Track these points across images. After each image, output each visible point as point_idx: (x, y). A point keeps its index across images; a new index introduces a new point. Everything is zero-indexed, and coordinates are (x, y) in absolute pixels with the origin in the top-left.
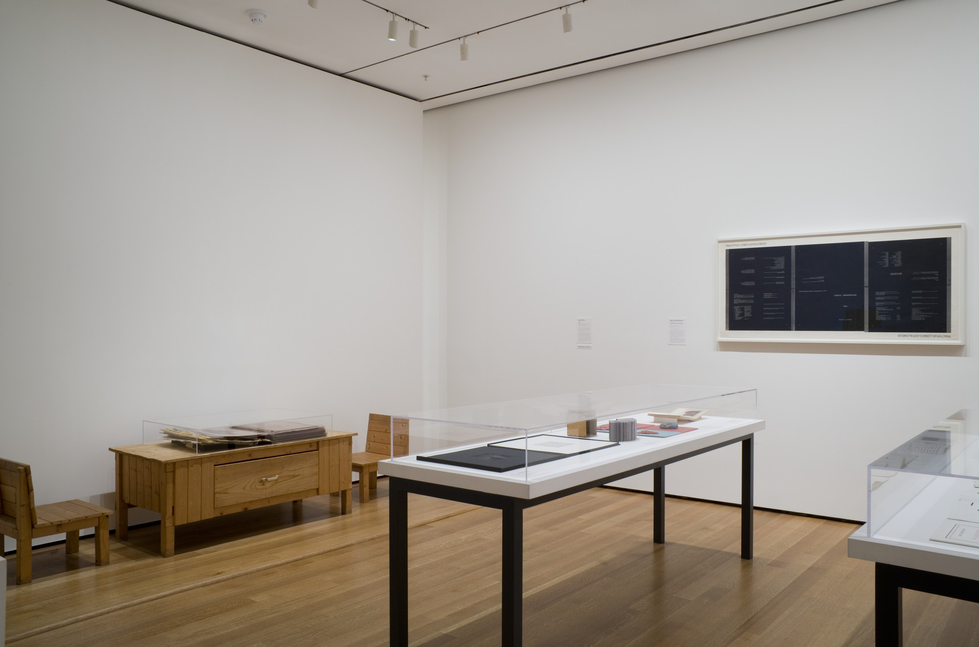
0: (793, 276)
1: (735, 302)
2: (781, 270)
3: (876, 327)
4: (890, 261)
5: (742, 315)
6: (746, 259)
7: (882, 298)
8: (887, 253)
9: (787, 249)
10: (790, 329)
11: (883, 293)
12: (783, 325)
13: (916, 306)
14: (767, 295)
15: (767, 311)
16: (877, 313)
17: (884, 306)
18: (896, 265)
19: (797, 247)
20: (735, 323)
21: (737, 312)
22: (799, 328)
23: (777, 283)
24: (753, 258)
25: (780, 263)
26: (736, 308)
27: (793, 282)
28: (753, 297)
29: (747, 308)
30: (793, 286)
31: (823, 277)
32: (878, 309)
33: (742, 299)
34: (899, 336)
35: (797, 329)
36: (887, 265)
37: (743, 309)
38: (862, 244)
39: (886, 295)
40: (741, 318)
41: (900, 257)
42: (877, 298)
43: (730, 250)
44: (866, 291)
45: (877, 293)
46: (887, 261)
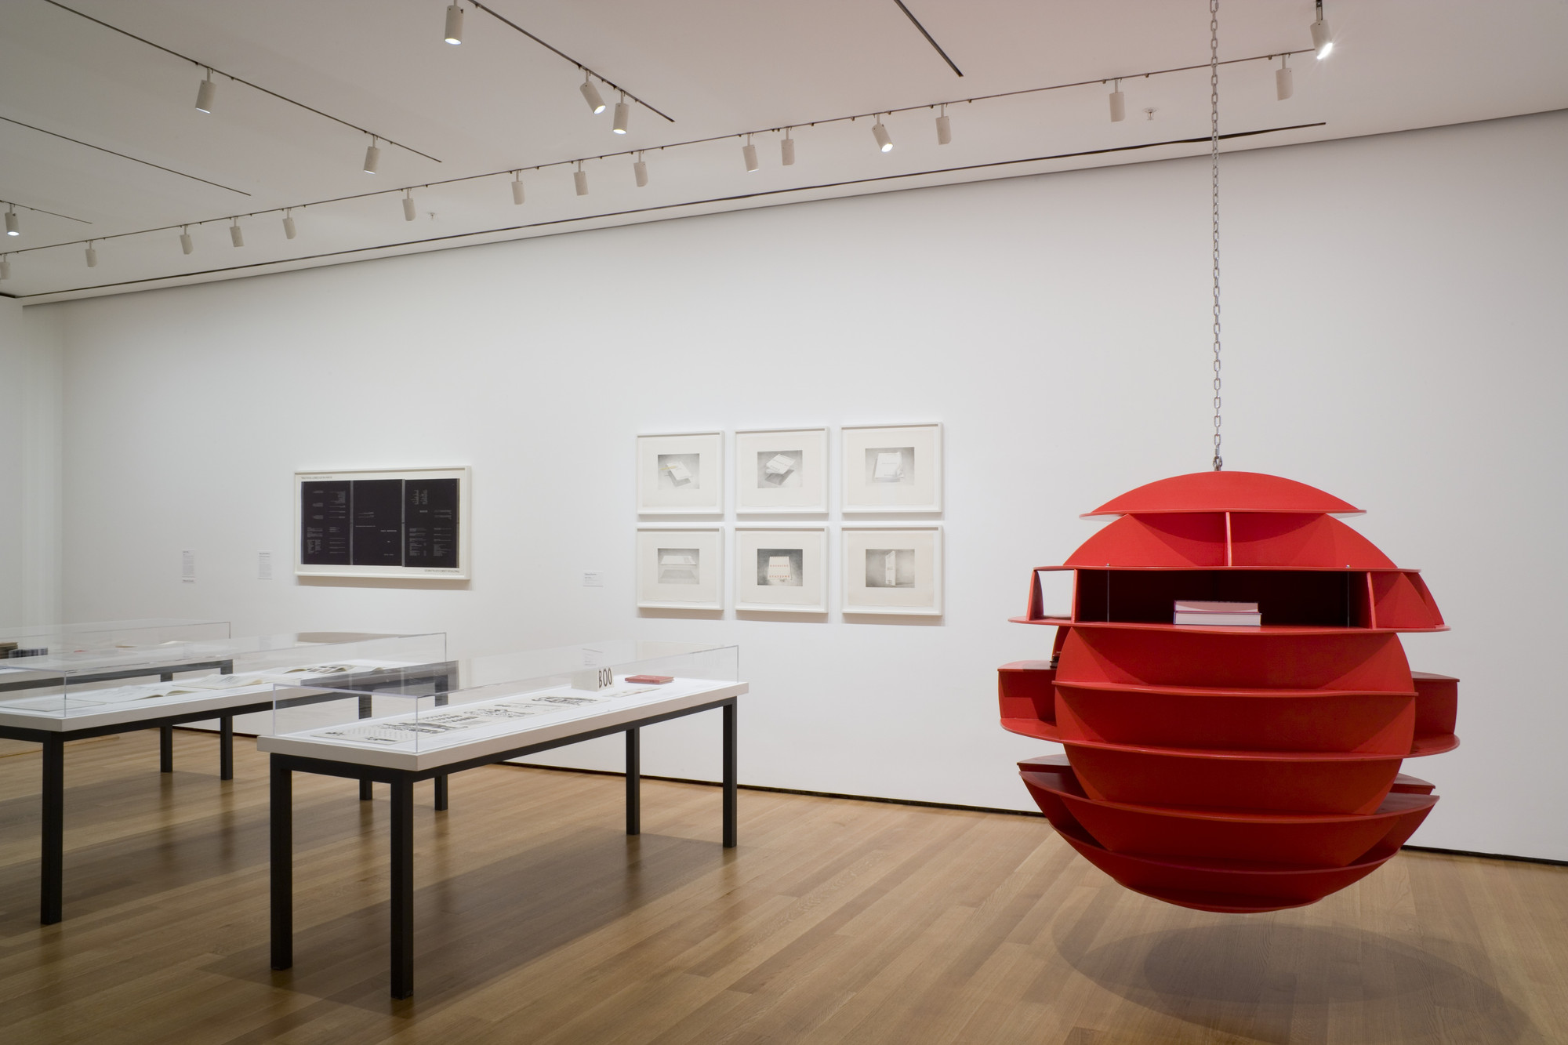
0: (352, 511)
1: (309, 536)
2: (342, 505)
3: (411, 563)
4: (420, 498)
5: (313, 548)
6: (317, 492)
7: (414, 535)
8: (418, 491)
9: (346, 484)
10: (348, 563)
11: (415, 530)
12: (342, 560)
13: (437, 543)
14: (333, 530)
15: (333, 545)
16: (411, 548)
17: (416, 542)
18: (424, 503)
19: (355, 482)
20: (309, 558)
21: (310, 546)
22: (357, 562)
23: (340, 517)
24: (322, 492)
25: (342, 495)
26: (309, 541)
27: (352, 517)
28: (321, 530)
29: (318, 542)
30: (352, 521)
31: (372, 513)
32: (412, 545)
33: (314, 532)
34: (426, 571)
35: (354, 564)
36: (417, 503)
37: (314, 543)
38: (400, 481)
39: (416, 532)
40: (312, 552)
41: (426, 496)
42: (411, 535)
43: (305, 483)
44: (403, 526)
45: (411, 530)
46: (417, 498)
